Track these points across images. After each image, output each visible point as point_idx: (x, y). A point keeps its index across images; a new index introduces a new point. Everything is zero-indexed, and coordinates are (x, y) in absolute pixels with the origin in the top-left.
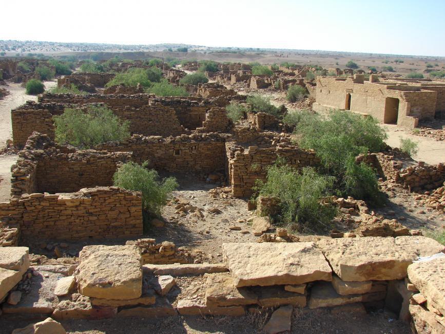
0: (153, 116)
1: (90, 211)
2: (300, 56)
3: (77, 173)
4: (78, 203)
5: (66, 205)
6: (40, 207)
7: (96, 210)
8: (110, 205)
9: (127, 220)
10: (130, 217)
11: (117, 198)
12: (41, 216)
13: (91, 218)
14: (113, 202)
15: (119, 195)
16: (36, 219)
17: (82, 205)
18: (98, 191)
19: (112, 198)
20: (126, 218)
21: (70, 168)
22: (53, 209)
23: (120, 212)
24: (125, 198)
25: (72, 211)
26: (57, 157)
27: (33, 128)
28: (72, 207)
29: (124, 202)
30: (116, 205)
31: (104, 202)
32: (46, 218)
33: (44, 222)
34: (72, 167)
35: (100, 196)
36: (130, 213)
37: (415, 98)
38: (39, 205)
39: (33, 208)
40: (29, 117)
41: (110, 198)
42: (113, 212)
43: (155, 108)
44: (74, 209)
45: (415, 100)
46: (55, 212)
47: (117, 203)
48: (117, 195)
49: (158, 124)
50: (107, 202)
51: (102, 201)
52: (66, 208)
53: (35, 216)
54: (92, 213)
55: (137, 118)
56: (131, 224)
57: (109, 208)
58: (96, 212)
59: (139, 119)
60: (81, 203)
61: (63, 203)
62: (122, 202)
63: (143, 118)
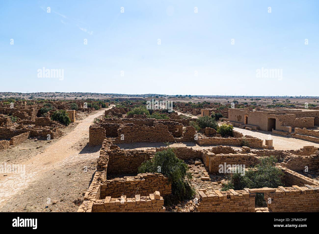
0: (159, 130)
1: (143, 187)
2: (210, 99)
3: (129, 162)
4: (137, 183)
5: (130, 184)
6: (116, 185)
7: (146, 187)
8: (154, 184)
9: (163, 192)
10: (165, 190)
11: (158, 179)
12: (116, 190)
13: (143, 191)
14: (156, 182)
15: (160, 178)
16: (113, 192)
17: (139, 184)
18: (148, 176)
19: (155, 179)
20: (163, 191)
21: (125, 159)
22: (123, 186)
23: (159, 187)
24: (162, 179)
25: (133, 187)
26: (119, 154)
27: (100, 136)
28: (134, 185)
29: (162, 182)
30: (157, 183)
31: (151, 182)
32: (119, 192)
33: (117, 194)
34: (126, 159)
35: (149, 179)
36: (165, 188)
37: (284, 118)
38: (115, 184)
39: (112, 186)
40: (98, 131)
41: (154, 180)
42: (156, 187)
43: (160, 126)
44: (135, 186)
45: (284, 119)
46: (124, 188)
47: (158, 182)
48: (159, 178)
49: (162, 134)
50: (153, 182)
51: (150, 182)
52: (130, 185)
53: (112, 190)
54: (144, 188)
55: (151, 131)
56: (165, 195)
57: (154, 185)
58: (147, 188)
59: (152, 132)
60: (139, 183)
61: (129, 183)
62: (161, 182)
63: (154, 131)
